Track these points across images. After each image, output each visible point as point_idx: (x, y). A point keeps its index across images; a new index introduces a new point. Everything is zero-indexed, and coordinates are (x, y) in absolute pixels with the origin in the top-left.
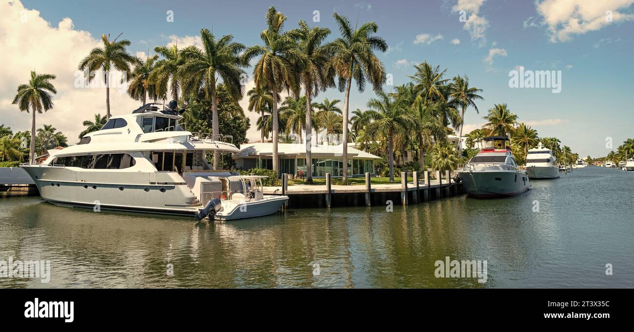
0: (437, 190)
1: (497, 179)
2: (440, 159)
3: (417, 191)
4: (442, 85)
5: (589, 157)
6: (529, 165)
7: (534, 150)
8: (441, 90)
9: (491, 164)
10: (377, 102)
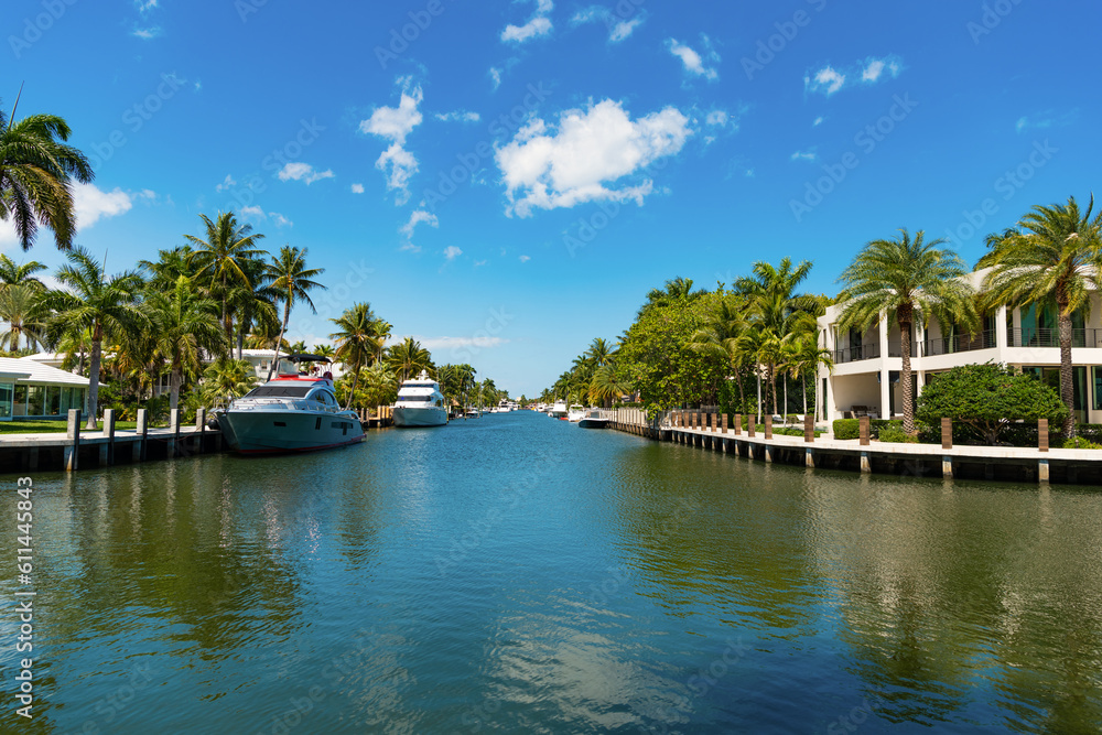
0: (169, 444)
1: (277, 424)
2: (220, 391)
3: (110, 444)
4: (247, 258)
5: (523, 397)
6: (398, 404)
7: (413, 381)
8: (243, 265)
9: (274, 400)
10: (74, 274)
